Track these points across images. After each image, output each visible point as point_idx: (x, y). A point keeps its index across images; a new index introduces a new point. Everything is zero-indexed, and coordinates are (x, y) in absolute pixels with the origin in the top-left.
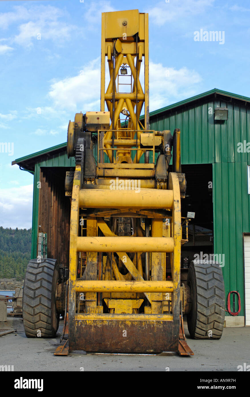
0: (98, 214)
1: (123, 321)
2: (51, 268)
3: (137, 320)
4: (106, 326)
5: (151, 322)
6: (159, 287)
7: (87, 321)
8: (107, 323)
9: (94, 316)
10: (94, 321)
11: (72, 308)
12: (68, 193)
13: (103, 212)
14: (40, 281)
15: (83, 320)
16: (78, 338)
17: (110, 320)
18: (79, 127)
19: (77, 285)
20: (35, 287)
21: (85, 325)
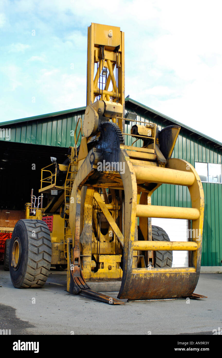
0: (101, 185)
1: (165, 273)
2: (46, 228)
3: (174, 272)
4: (152, 278)
5: (182, 273)
6: (189, 246)
7: (140, 275)
8: (154, 275)
9: (145, 270)
10: (145, 274)
11: (130, 264)
12: (95, 166)
13: (105, 184)
14: (41, 239)
15: (137, 274)
16: (131, 288)
17: (156, 273)
18: (102, 112)
19: (135, 245)
20: (37, 244)
21: (139, 278)
